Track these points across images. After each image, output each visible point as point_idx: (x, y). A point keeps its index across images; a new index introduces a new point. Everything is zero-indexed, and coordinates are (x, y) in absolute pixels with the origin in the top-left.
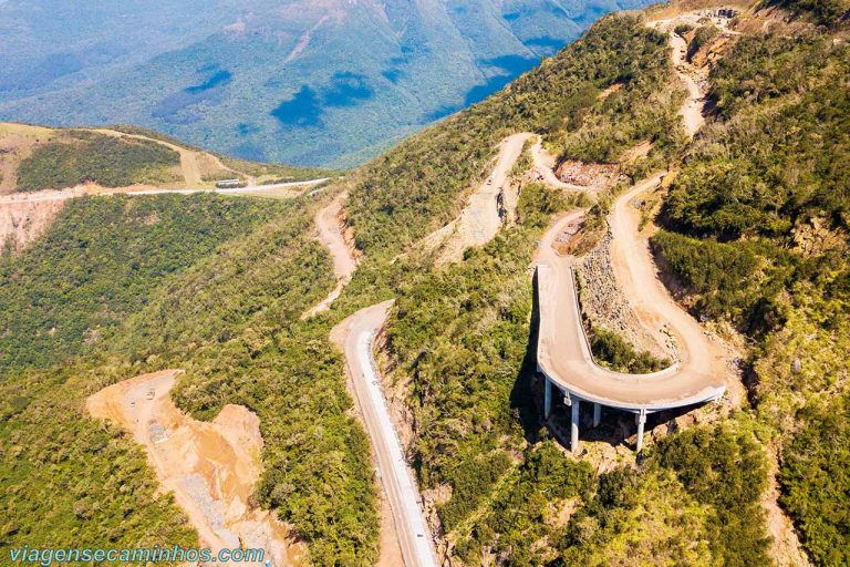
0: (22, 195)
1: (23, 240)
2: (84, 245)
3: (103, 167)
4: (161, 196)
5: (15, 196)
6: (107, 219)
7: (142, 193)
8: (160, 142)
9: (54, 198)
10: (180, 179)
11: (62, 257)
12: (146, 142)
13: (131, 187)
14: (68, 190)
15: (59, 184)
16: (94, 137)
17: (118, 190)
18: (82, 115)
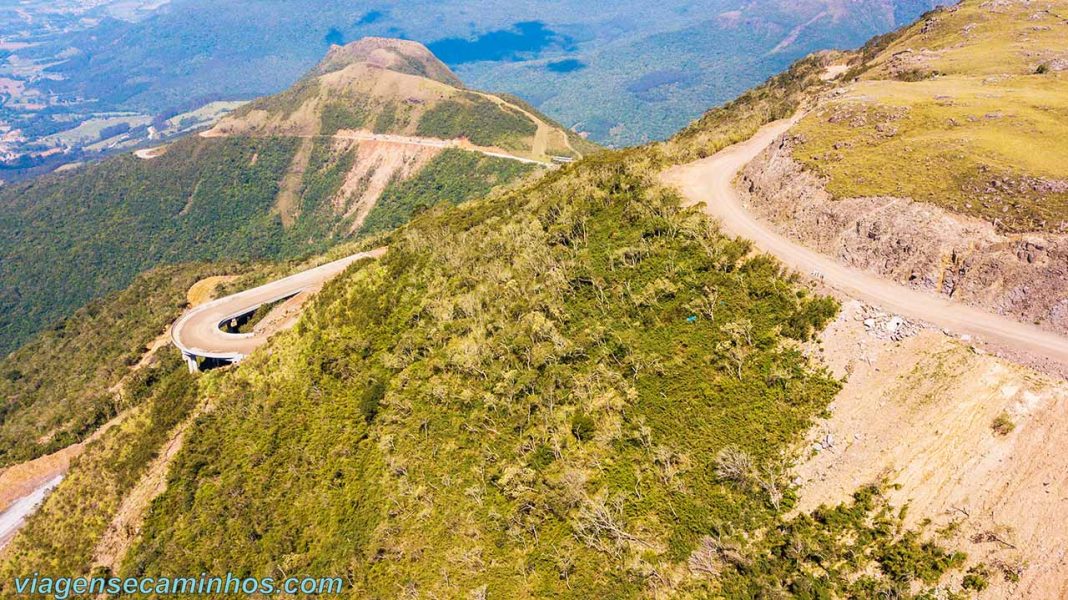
0: (418, 139)
1: (405, 175)
2: (439, 188)
3: (476, 127)
4: (505, 160)
5: (412, 138)
6: (461, 171)
7: (492, 154)
8: (527, 114)
9: (436, 145)
10: (529, 149)
11: (422, 193)
12: (516, 112)
13: (490, 148)
14: (448, 141)
15: (444, 135)
16: (481, 101)
17: (480, 149)
18: (574, 80)
